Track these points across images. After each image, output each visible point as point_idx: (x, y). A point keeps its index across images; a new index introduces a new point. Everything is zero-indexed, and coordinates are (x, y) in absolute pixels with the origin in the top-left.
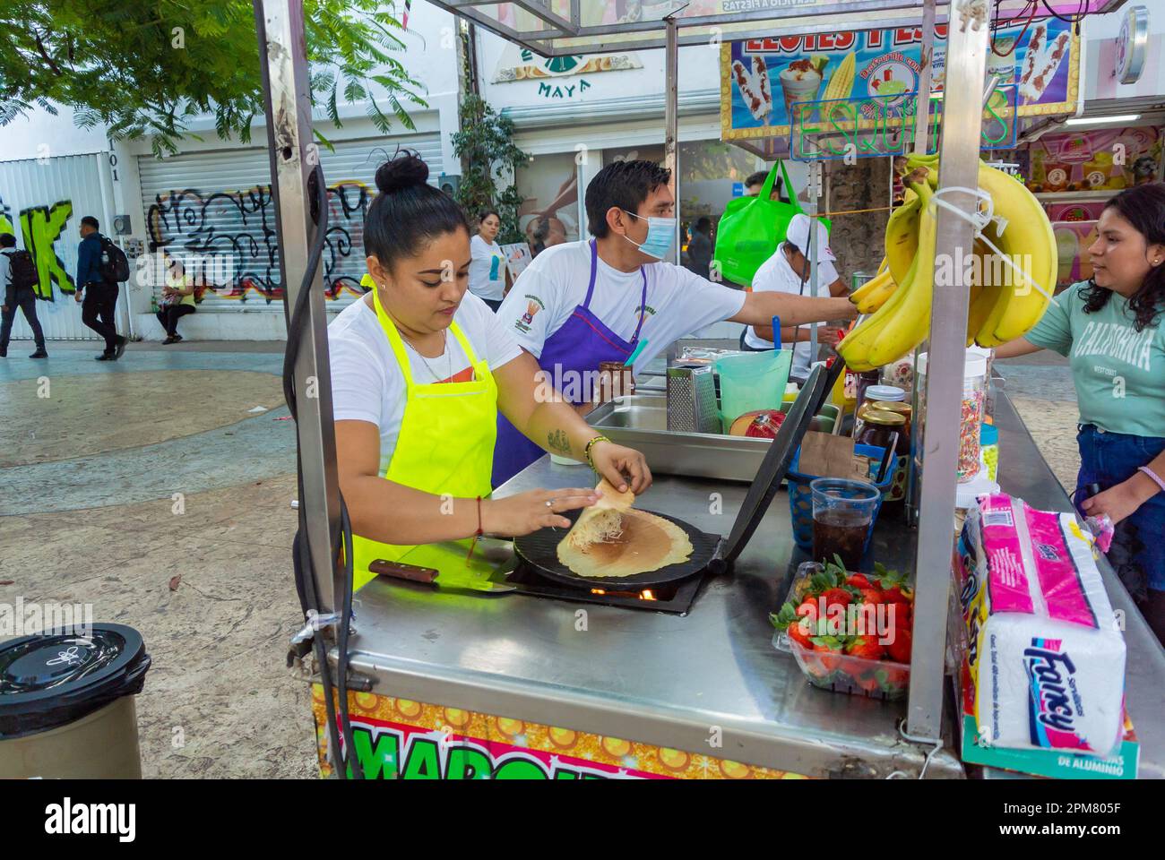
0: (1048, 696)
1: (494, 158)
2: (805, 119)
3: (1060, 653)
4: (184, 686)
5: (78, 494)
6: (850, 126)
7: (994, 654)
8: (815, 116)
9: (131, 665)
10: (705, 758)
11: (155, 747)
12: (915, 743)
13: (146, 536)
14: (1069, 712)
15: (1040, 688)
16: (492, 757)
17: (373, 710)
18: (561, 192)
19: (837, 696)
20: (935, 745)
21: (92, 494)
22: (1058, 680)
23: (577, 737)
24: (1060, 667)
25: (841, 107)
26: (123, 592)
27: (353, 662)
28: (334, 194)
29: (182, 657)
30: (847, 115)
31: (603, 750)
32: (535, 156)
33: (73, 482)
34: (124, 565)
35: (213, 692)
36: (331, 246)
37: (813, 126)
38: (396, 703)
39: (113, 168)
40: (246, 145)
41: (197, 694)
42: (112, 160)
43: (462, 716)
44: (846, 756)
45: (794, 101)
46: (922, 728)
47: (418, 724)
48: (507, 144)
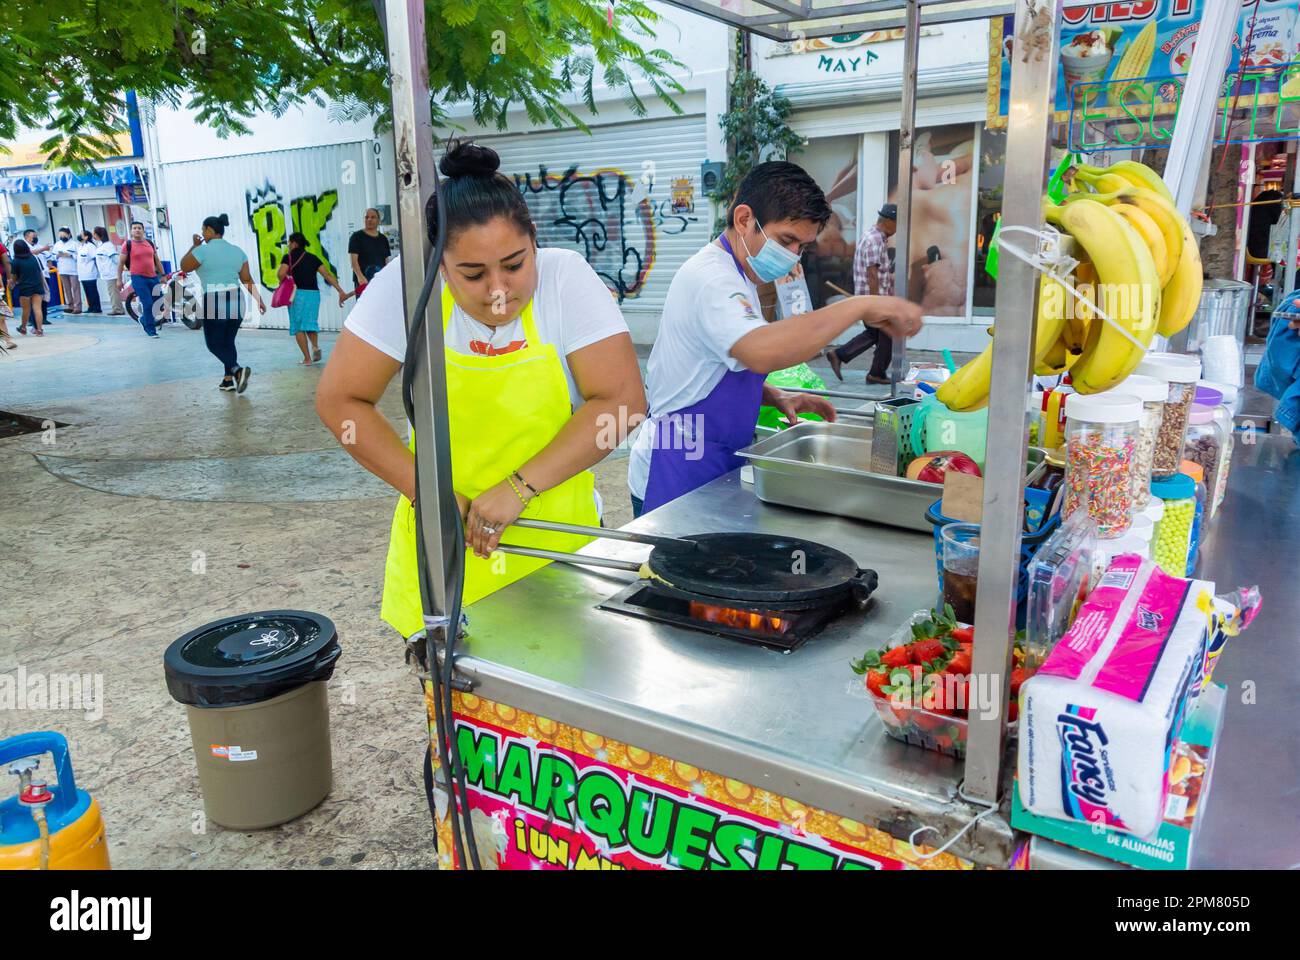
0: (1080, 766)
1: (764, 142)
2: (1089, 103)
3: (1093, 722)
4: (385, 680)
5: (318, 486)
6: (1144, 111)
7: (1030, 716)
8: (1102, 99)
9: (322, 653)
10: (767, 794)
11: (350, 735)
12: (970, 803)
13: (373, 532)
14: (1101, 786)
15: (1072, 756)
16: (576, 768)
17: (476, 710)
18: (839, 179)
19: (910, 749)
20: (989, 807)
21: (330, 487)
22: (1090, 751)
23: (651, 759)
24: (1092, 736)
25: (1135, 88)
26: (343, 585)
27: (458, 663)
28: (591, 183)
29: (387, 652)
30: (1141, 98)
31: (674, 773)
32: (811, 140)
33: (314, 474)
34: (349, 559)
35: (410, 690)
36: (586, 240)
37: (1097, 112)
38: (495, 707)
39: (377, 157)
40: (503, 132)
41: (395, 690)
42: (376, 149)
43: (551, 725)
44: (897, 808)
45: (1076, 82)
46: (978, 788)
47: (513, 729)
48: (781, 127)
